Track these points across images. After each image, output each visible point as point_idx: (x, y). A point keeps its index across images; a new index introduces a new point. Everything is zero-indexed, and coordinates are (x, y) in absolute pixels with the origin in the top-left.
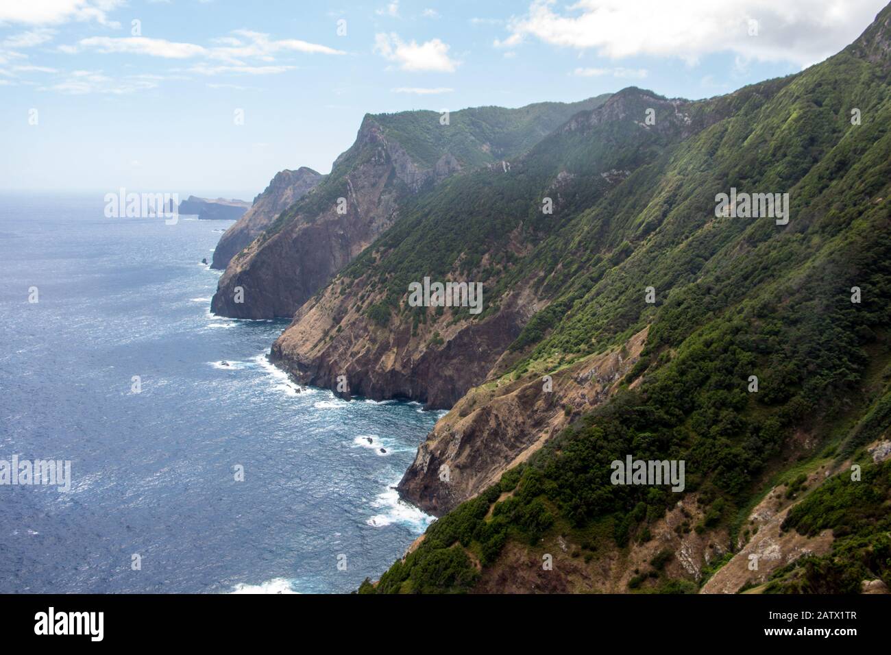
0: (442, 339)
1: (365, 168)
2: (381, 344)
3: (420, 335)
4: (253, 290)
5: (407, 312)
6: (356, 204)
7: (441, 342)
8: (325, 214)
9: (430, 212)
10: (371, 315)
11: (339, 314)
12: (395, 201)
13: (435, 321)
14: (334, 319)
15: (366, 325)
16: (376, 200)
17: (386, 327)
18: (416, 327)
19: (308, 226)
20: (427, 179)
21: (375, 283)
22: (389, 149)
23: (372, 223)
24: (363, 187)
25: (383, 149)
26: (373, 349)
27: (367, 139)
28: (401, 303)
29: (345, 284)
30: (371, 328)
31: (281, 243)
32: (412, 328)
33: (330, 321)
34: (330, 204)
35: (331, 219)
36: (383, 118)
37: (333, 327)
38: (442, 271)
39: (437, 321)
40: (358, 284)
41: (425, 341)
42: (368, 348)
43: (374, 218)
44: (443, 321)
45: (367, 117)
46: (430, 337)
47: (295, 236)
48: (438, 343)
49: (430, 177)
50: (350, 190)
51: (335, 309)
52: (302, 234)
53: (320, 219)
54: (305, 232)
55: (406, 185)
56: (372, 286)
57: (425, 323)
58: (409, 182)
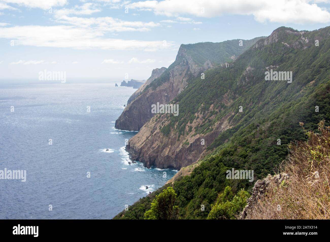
0: (189, 143)
1: (177, 67)
2: (165, 144)
3: (181, 140)
5: (177, 130)
6: (173, 82)
7: (188, 144)
8: (160, 87)
10: (162, 131)
11: (154, 130)
12: (187, 81)
13: (188, 134)
14: (151, 132)
15: (160, 135)
16: (181, 80)
17: (168, 136)
18: (179, 137)
19: (153, 92)
20: (200, 71)
21: (168, 117)
22: (188, 59)
23: (179, 90)
24: (176, 75)
25: (185, 59)
26: (161, 146)
27: (181, 55)
28: (175, 126)
29: (158, 117)
30: (161, 137)
31: (142, 99)
32: (177, 137)
33: (150, 133)
34: (162, 82)
35: (162, 89)
36: (189, 46)
37: (150, 135)
38: (194, 112)
39: (189, 134)
40: (163, 117)
41: (183, 143)
42: (159, 145)
43: (179, 88)
44: (191, 134)
45: (182, 46)
46: (184, 141)
47: (147, 96)
48: (186, 144)
49: (201, 70)
50: (171, 77)
51: (152, 128)
52: (150, 95)
53: (158, 89)
54: (152, 95)
55: (192, 74)
56: (167, 118)
57: (183, 135)
58: (193, 73)
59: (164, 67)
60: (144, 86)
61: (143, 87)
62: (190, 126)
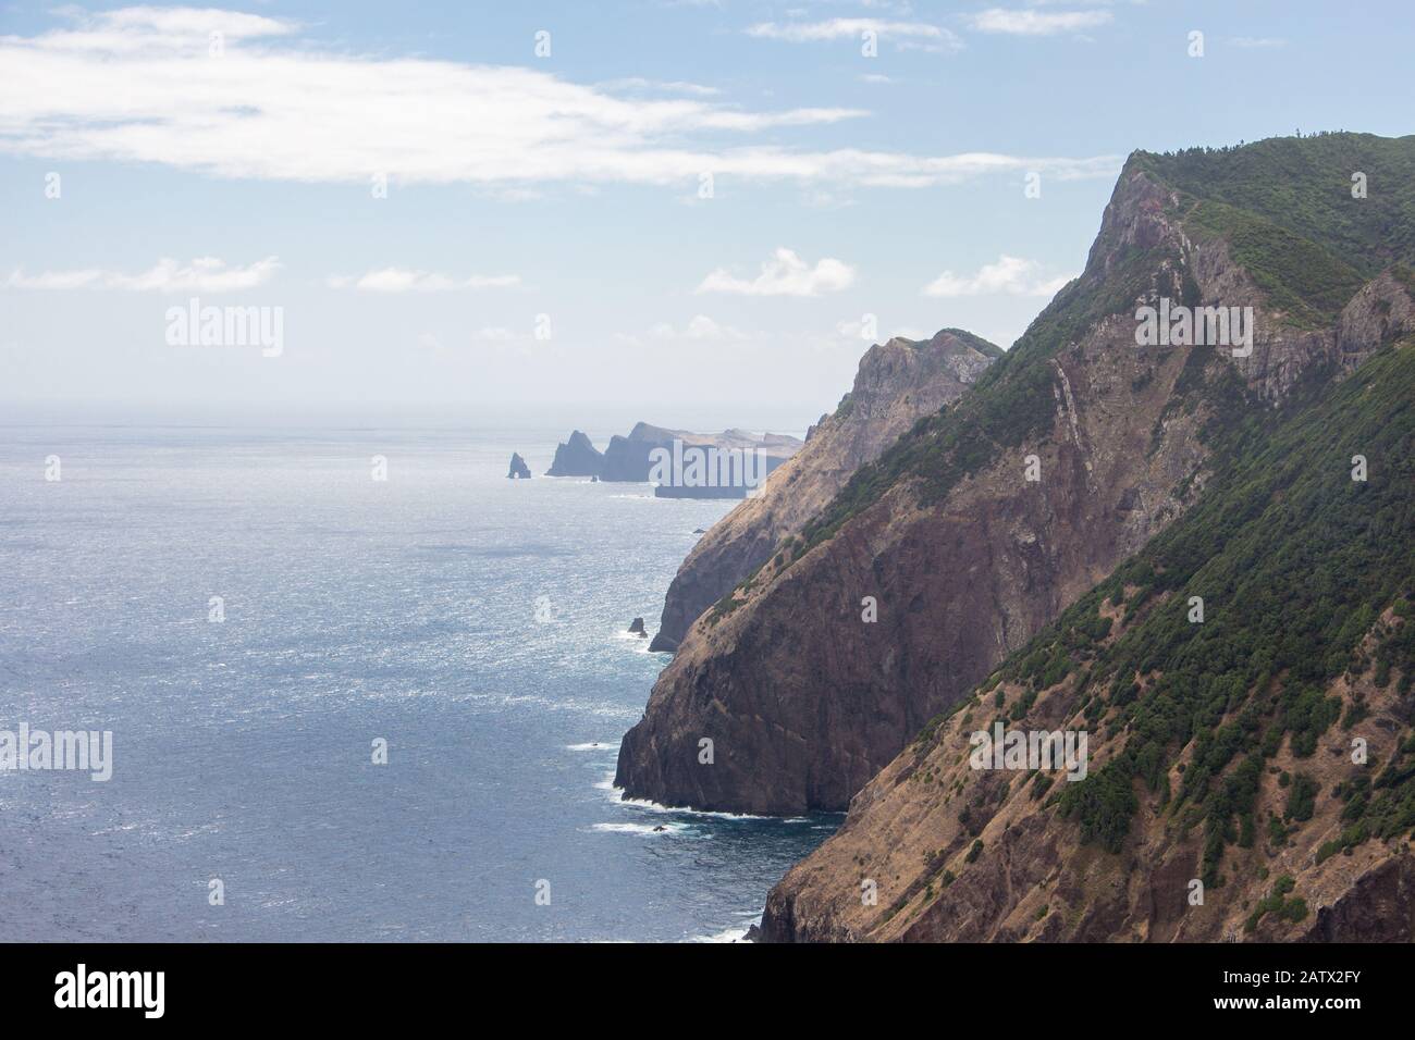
0: (1301, 902)
1: (1113, 331)
2: (1099, 908)
3: (1230, 883)
4: (743, 717)
5: (1189, 803)
6: (1081, 448)
7: (1298, 911)
8: (978, 478)
9: (1299, 468)
10: (1069, 812)
11: (980, 803)
12: (1202, 437)
13: (1282, 839)
14: (965, 818)
15: (1054, 840)
16: (1145, 432)
17: (1117, 852)
18: (1215, 855)
19: (923, 514)
20: (1314, 360)
21: (1100, 703)
22: (1195, 269)
23: (1129, 509)
24: (1105, 392)
25: (1176, 266)
26: (1071, 922)
27: (1130, 233)
28: (1174, 774)
29: (1007, 705)
30: (1066, 852)
31: (837, 568)
32: (1201, 857)
33: (952, 827)
34: (996, 445)
35: (998, 495)
36: (1195, 169)
37: (958, 843)
38: (1318, 668)
39: (1290, 839)
40: (1047, 705)
41: (1246, 905)
42: (1055, 918)
43: (1136, 493)
44: (1310, 841)
45: (1138, 161)
46: (1262, 891)
47: (880, 546)
48: (1283, 916)
49: (1321, 355)
50: (1063, 401)
51: (969, 787)
52: (905, 541)
53: (962, 495)
54: (914, 537)
55: (1244, 383)
56: (1087, 715)
57: (1248, 843)
58: (1252, 372)
59: (953, 331)
60: (798, 473)
61: (792, 479)
62: (1299, 777)
